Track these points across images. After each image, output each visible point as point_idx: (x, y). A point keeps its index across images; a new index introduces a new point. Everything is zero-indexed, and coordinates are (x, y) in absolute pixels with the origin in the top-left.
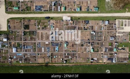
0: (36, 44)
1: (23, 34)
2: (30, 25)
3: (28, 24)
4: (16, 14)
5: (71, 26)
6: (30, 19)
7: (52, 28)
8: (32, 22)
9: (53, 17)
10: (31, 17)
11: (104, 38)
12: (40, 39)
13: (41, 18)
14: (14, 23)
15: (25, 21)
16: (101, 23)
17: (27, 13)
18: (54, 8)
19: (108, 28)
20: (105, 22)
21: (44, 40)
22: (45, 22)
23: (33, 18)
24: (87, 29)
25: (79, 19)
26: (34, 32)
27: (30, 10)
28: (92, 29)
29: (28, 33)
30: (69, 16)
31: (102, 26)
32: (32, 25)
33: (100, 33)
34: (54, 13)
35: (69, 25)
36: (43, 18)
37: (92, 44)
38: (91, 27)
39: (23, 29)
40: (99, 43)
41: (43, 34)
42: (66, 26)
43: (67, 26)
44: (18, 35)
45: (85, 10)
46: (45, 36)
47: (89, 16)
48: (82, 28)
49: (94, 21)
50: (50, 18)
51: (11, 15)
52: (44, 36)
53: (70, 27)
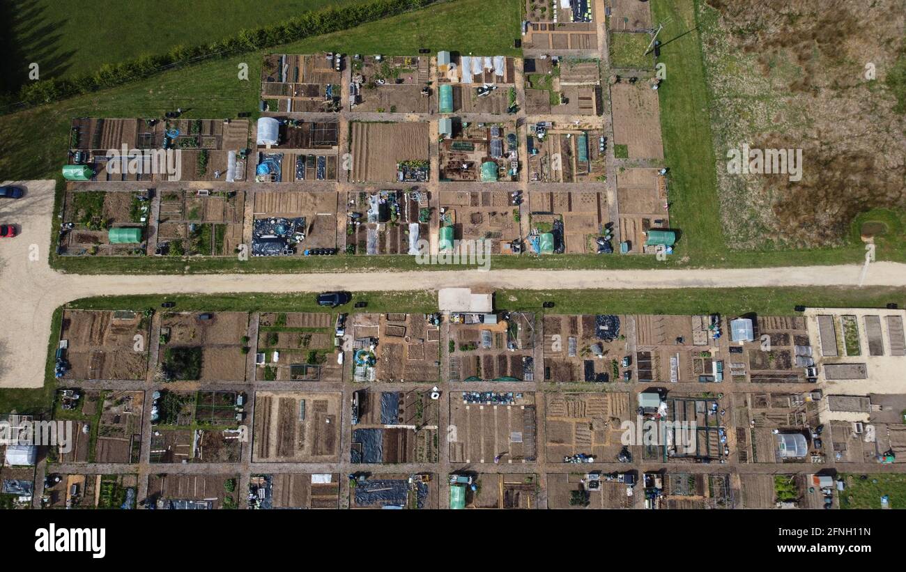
0: (244, 485)
1: (154, 412)
2: (212, 345)
3: (196, 341)
4: (123, 271)
5: (495, 353)
6: (209, 308)
7: (360, 370)
8: (227, 327)
9: (371, 294)
10: (223, 296)
11: (731, 438)
12: (273, 450)
13: (287, 298)
14: (96, 337)
15: (176, 320)
16: (701, 333)
17: (195, 268)
18: (382, 236)
19: (753, 365)
20: (733, 323)
21: (299, 455)
22: (313, 330)
23: (230, 302)
24: (612, 375)
25: (550, 305)
26: (230, 397)
27: (219, 250)
28: (645, 376)
29: (191, 407)
30: (477, 289)
31: (713, 351)
32: (226, 346)
33: (700, 405)
34: (381, 265)
35: (483, 345)
36: (303, 297)
37: (650, 484)
38: (635, 360)
39: (159, 374)
40: (706, 481)
41: (299, 409)
42: (459, 353)
43: (469, 353)
44: (117, 419)
45: (587, 245)
46: (308, 425)
47: (618, 286)
48: (570, 365)
49: (653, 318)
50: (353, 302)
51: (88, 277)
52: (302, 428)
53: (488, 359)
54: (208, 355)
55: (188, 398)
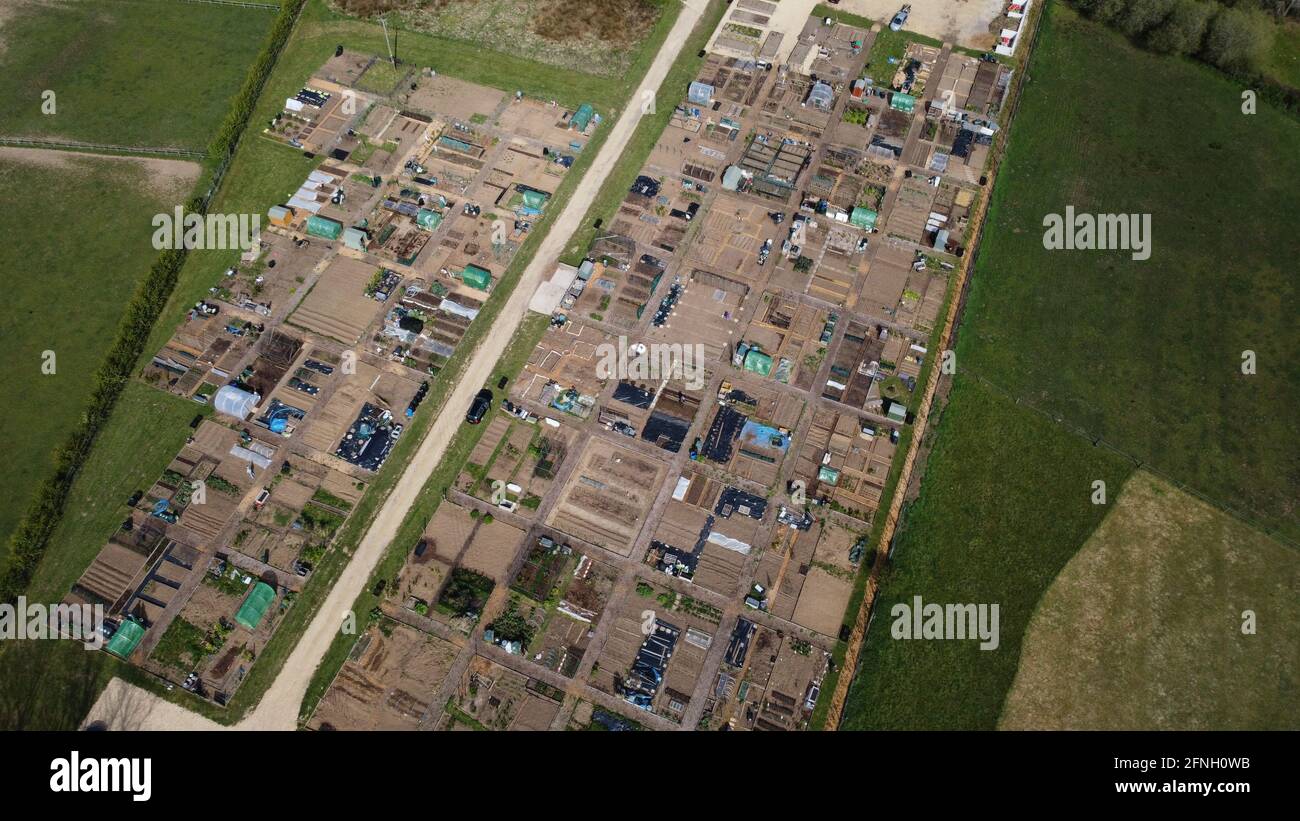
0: (652, 575)
1: (509, 647)
2: (461, 555)
3: (445, 570)
4: (300, 630)
5: (625, 283)
6: (415, 544)
7: (576, 409)
8: (447, 530)
9: (496, 370)
10: (407, 522)
11: (796, 138)
12: (624, 530)
13: (450, 454)
14: (368, 695)
15: (404, 586)
16: (688, 123)
17: (353, 541)
18: (435, 336)
19: (737, 100)
20: (690, 98)
21: (643, 503)
22: (504, 440)
23: (420, 514)
24: (694, 200)
25: (598, 223)
26: (536, 552)
27: (347, 506)
28: (708, 176)
29: (526, 603)
30: (548, 274)
31: (709, 121)
32: (471, 539)
33: (753, 147)
34: (469, 349)
35: (610, 291)
36: (459, 439)
37: (811, 205)
38: (690, 178)
39: (463, 624)
40: (827, 167)
41: (590, 488)
42: (606, 314)
43: (612, 306)
44: (494, 702)
45: (556, 175)
46: (613, 484)
47: (610, 167)
48: (669, 228)
49: (655, 152)
50: (495, 390)
51: (279, 679)
52: (612, 490)
53: (626, 290)
54: (469, 563)
55: (512, 605)
